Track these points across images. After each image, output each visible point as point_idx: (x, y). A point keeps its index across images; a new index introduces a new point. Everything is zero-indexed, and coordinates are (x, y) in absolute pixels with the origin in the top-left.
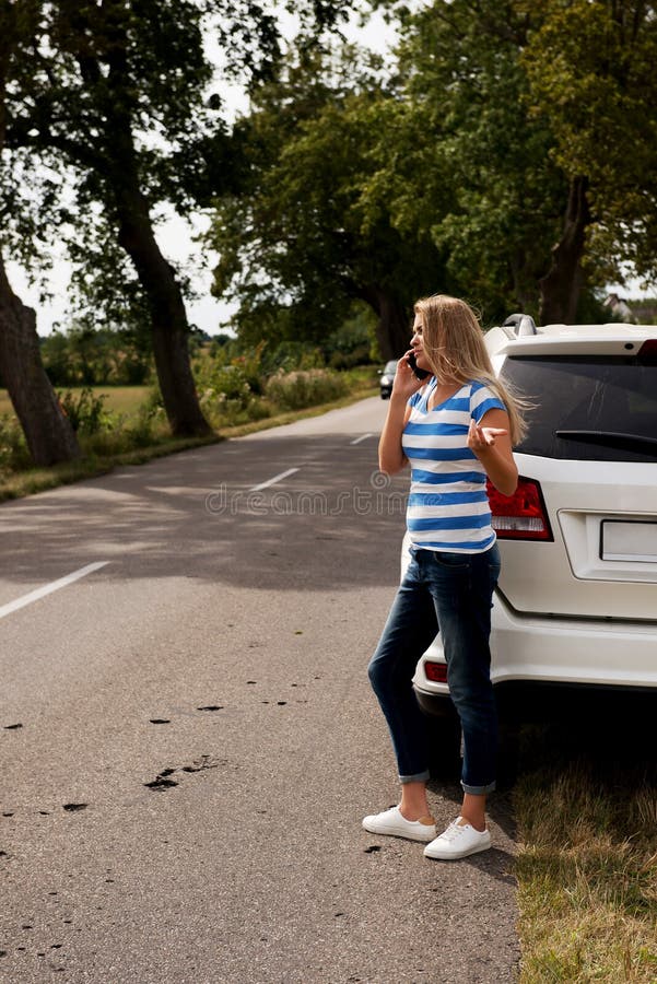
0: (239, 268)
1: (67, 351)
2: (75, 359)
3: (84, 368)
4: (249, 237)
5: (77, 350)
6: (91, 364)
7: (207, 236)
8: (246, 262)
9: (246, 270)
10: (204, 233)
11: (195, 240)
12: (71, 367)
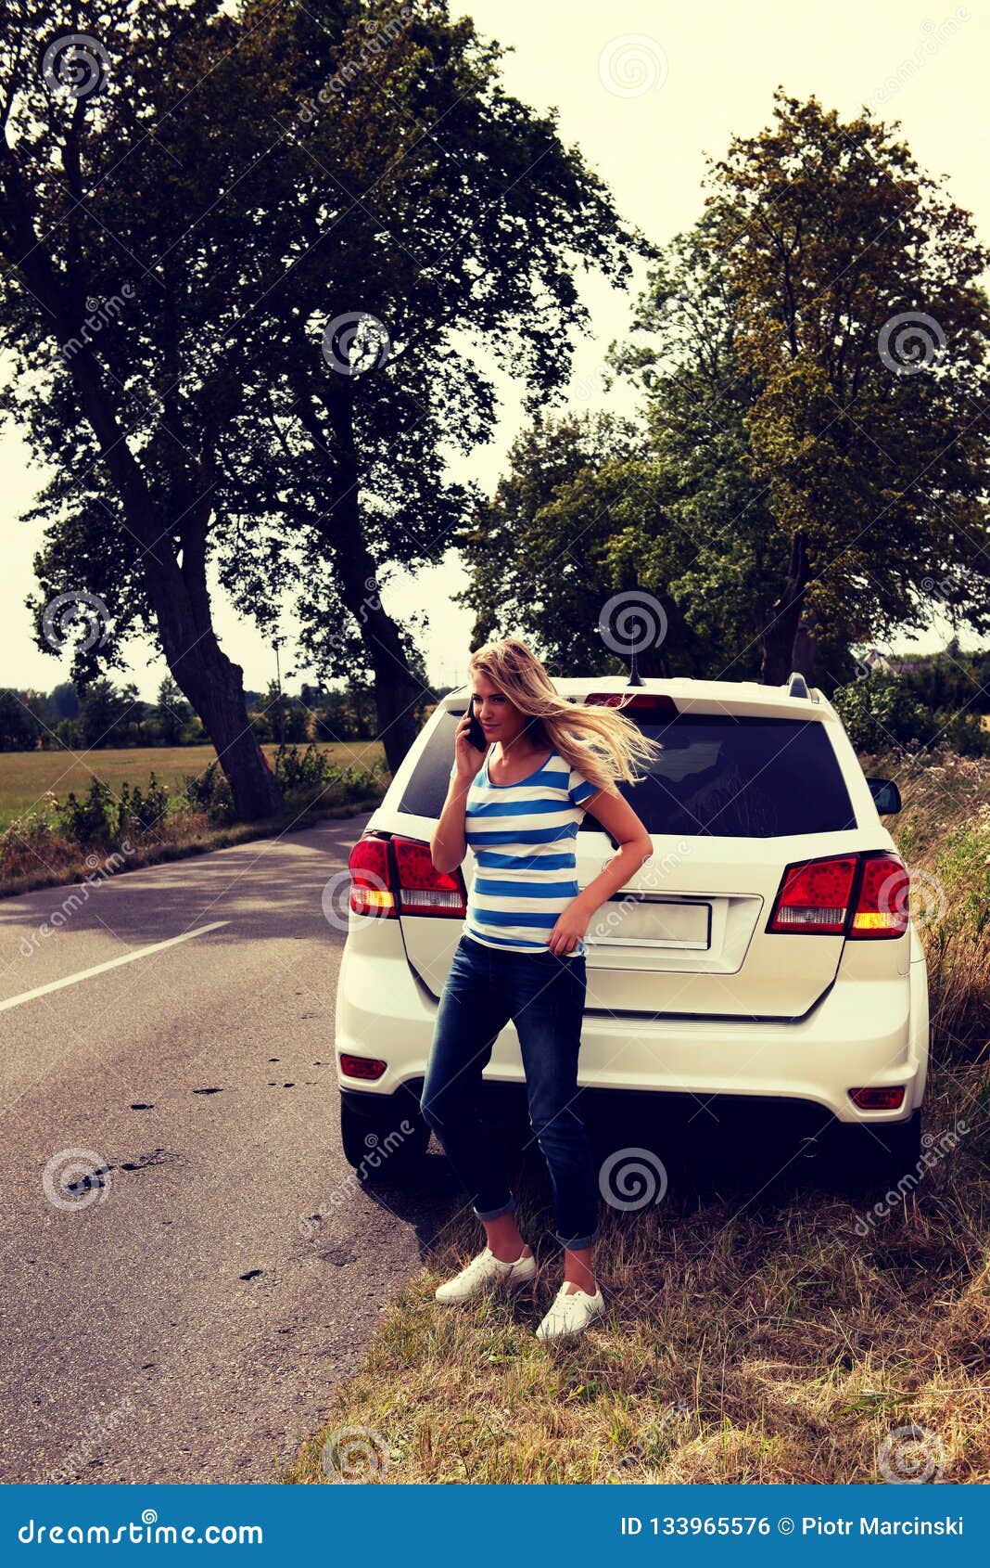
0: (497, 624)
1: (344, 707)
2: (350, 714)
3: (359, 723)
4: (508, 595)
5: (352, 706)
6: (366, 720)
7: (467, 594)
8: (503, 620)
9: (504, 627)
10: (463, 593)
11: (455, 599)
12: (346, 722)
